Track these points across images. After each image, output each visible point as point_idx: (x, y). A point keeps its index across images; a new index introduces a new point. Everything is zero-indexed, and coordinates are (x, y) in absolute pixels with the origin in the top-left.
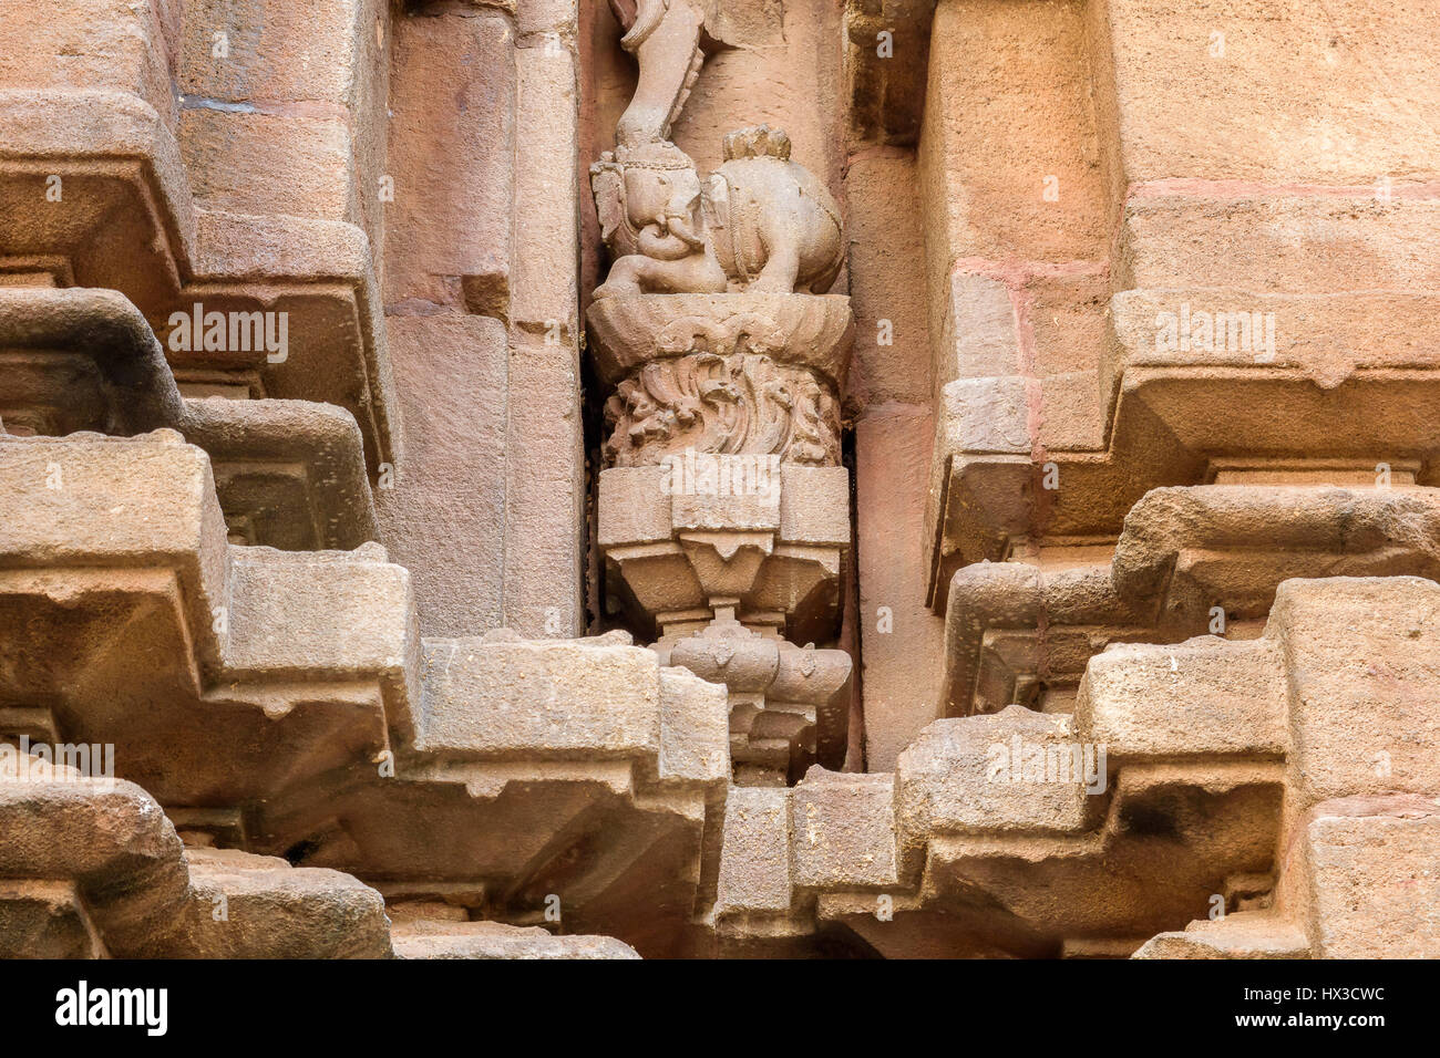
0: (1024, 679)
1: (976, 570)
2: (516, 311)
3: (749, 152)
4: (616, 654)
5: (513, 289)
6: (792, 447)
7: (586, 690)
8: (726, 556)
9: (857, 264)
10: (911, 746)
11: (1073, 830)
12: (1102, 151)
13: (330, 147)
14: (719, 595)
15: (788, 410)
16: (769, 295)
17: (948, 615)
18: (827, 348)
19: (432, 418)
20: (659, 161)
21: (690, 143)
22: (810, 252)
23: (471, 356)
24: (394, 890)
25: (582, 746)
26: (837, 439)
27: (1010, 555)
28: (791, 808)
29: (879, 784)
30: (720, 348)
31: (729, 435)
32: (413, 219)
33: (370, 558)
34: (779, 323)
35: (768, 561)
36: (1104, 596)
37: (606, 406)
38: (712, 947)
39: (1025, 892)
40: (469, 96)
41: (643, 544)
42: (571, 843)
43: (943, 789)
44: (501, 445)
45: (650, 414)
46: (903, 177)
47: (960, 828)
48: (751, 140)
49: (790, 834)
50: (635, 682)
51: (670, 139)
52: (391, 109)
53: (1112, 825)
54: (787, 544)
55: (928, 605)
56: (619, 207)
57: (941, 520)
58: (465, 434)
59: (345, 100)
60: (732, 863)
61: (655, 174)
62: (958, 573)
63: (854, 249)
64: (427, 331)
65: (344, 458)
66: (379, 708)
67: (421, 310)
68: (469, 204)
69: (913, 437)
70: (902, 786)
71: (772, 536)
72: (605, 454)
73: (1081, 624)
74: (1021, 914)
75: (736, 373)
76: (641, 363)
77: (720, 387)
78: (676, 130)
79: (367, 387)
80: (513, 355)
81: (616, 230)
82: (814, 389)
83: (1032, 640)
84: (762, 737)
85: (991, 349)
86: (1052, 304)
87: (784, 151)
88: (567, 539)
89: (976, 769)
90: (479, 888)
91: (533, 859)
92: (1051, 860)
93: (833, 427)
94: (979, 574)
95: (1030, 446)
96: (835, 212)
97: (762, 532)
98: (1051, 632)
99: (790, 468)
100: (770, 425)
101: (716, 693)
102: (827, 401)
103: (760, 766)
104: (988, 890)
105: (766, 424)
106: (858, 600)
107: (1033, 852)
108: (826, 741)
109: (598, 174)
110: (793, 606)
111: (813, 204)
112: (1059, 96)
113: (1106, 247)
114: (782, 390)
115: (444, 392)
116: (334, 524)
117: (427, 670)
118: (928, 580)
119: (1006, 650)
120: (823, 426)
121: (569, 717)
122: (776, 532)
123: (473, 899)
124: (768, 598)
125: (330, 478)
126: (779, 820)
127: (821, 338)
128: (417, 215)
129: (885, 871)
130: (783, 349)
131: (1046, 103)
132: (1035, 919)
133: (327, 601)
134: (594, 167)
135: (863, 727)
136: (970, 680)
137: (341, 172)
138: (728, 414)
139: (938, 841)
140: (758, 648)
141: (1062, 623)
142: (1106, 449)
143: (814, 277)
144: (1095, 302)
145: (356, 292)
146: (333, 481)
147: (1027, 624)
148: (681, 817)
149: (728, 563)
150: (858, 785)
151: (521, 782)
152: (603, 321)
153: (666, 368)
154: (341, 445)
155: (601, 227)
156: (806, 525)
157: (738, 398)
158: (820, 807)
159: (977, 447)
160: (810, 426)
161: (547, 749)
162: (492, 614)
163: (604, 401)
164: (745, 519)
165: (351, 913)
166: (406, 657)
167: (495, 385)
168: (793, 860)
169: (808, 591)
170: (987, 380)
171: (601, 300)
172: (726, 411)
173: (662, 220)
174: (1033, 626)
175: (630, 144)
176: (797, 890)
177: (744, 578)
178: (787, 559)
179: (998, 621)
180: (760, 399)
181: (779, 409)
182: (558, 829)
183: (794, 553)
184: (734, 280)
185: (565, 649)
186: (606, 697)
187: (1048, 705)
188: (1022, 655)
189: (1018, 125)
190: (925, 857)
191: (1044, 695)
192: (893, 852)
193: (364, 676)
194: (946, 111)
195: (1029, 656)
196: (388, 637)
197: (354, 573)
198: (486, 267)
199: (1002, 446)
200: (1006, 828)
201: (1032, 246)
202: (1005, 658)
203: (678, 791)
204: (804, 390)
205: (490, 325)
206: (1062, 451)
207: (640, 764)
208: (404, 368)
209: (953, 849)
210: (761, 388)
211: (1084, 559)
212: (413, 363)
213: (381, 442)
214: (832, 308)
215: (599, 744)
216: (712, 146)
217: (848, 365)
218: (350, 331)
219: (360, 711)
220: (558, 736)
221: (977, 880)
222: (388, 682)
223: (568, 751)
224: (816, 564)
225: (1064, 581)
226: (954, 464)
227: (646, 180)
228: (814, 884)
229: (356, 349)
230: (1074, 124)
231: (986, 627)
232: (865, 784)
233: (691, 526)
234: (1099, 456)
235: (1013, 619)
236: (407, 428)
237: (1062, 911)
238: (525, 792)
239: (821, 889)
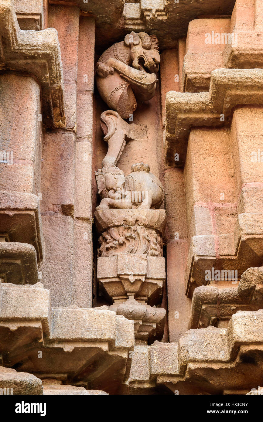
0: (213, 318)
1: (201, 288)
2: (76, 214)
3: (138, 170)
4: (105, 313)
5: (75, 208)
6: (150, 252)
7: (96, 322)
8: (132, 282)
9: (167, 200)
10: (183, 336)
11: (227, 361)
12: (235, 173)
13: (28, 173)
14: (130, 292)
15: (149, 241)
16: (144, 210)
17: (192, 300)
18: (159, 224)
19: (53, 244)
20: (114, 172)
21: (122, 166)
22: (155, 198)
23: (64, 227)
24: (43, 376)
25: (95, 338)
26: (162, 249)
27: (209, 283)
28: (150, 352)
29: (173, 346)
30: (130, 224)
31: (133, 248)
32: (48, 189)
33: (39, 287)
34: (146, 218)
35: (144, 284)
36: (235, 296)
37: (99, 239)
38: (127, 390)
39: (214, 377)
40: (64, 155)
41: (109, 278)
42: (91, 363)
43: (192, 349)
44: (72, 251)
45: (111, 242)
46: (180, 176)
47: (196, 360)
48: (139, 167)
49: (149, 360)
50: (109, 320)
51: (117, 166)
52: (43, 158)
53: (238, 360)
54: (148, 279)
55: (186, 295)
56: (103, 185)
57: (190, 273)
58: (62, 248)
59: (32, 160)
60: (134, 368)
61: (113, 176)
62: (196, 289)
63: (166, 196)
64: (52, 220)
65: (31, 258)
66: (41, 329)
67: (50, 214)
68: (64, 185)
69: (182, 248)
70: (181, 348)
71: (145, 276)
72: (99, 252)
73: (229, 303)
74: (212, 383)
75: (135, 231)
76: (109, 228)
77: (131, 235)
78: (118, 163)
79: (37, 237)
80: (75, 226)
81: (102, 191)
82: (156, 235)
83: (216, 307)
84: (141, 331)
85: (205, 227)
86: (221, 215)
87: (148, 170)
88: (89, 277)
89: (201, 344)
90: (66, 375)
91: (80, 368)
92: (221, 369)
93: (161, 245)
94: (201, 289)
95: (215, 254)
96: (162, 187)
97: (142, 275)
98: (221, 305)
99: (149, 257)
100: (144, 246)
101: (131, 323)
102: (159, 239)
103: (140, 339)
104: (203, 376)
105: (142, 245)
106: (167, 293)
107: (216, 367)
108: (158, 332)
109: (98, 175)
110: (150, 295)
111: (156, 185)
112: (223, 157)
113: (236, 199)
114: (147, 236)
115: (56, 237)
116: (28, 275)
117: (53, 316)
118: (186, 288)
119: (208, 310)
120: (158, 245)
121: (92, 330)
122: (145, 275)
123: (64, 378)
124: (143, 293)
125: (27, 263)
126: (146, 356)
127: (158, 222)
128: (50, 188)
129: (175, 371)
130: (148, 224)
131: (220, 159)
132: (216, 384)
133: (27, 299)
134: (97, 174)
135: (168, 328)
136: (198, 317)
137: (31, 179)
138: (133, 242)
139: (190, 363)
140: (140, 307)
141: (224, 303)
142: (236, 255)
143: (156, 204)
144: (233, 214)
145: (35, 213)
146: (28, 264)
147: (214, 303)
148: (121, 357)
149: (132, 284)
150: (168, 346)
151: (78, 347)
152: (99, 216)
153: (116, 229)
154: (31, 255)
155: (98, 190)
156: (154, 273)
157: (135, 238)
158: (158, 352)
159: (201, 254)
160: (155, 246)
161: (86, 339)
162: (69, 298)
163: (99, 238)
164: (137, 272)
165: (33, 385)
166: (48, 314)
167: (71, 235)
168: (150, 367)
169: (154, 291)
170: (204, 236)
171: (98, 210)
172: (132, 242)
173: (115, 189)
174: (216, 304)
175: (106, 167)
176: (151, 375)
177: (137, 288)
178: (148, 282)
179: (206, 302)
180: (141, 238)
181: (147, 241)
182: (87, 360)
183: (150, 281)
184: (134, 205)
185: (91, 311)
186: (101, 324)
187: (219, 325)
188: (213, 311)
189: (212, 165)
190: (187, 367)
191: (218, 322)
192: (177, 365)
193: (37, 320)
194: (193, 161)
195: (215, 311)
196: (44, 309)
197: (35, 291)
198: (68, 202)
199: (208, 254)
200: (209, 360)
201: (216, 199)
202: (208, 312)
203: (120, 350)
204: (153, 236)
205: (69, 218)
206: (224, 255)
207: (111, 343)
208: (45, 230)
209: (194, 366)
210: (142, 235)
211: (229, 285)
212: (48, 229)
213: (40, 251)
214: (160, 213)
215: (99, 337)
216: (128, 166)
217: (165, 228)
218: (33, 223)
219: (36, 329)
220: (88, 335)
221: (200, 374)
222: (44, 321)
223: (91, 339)
224: (156, 284)
225: (224, 292)
226: (195, 259)
227: (111, 178)
228: (156, 374)
229: (35, 227)
230: (227, 165)
231: (203, 303)
232: (170, 346)
233: (123, 274)
234: (234, 257)
235: (210, 302)
236: (46, 246)
237: (224, 382)
238: (79, 350)
239: (158, 375)
